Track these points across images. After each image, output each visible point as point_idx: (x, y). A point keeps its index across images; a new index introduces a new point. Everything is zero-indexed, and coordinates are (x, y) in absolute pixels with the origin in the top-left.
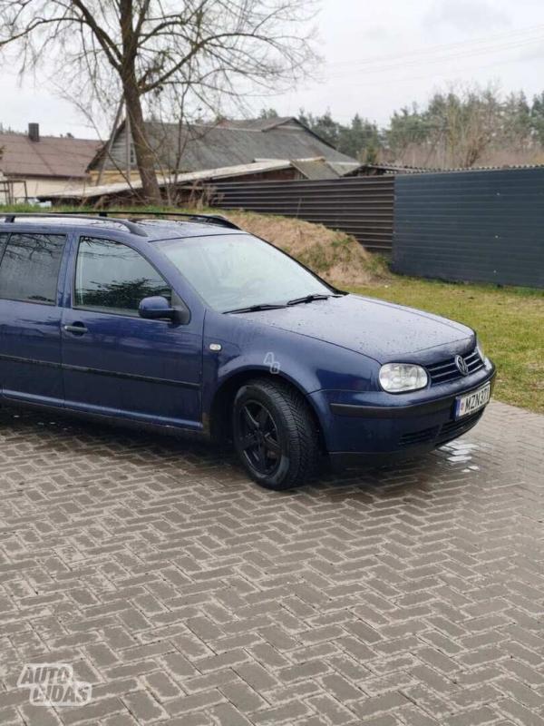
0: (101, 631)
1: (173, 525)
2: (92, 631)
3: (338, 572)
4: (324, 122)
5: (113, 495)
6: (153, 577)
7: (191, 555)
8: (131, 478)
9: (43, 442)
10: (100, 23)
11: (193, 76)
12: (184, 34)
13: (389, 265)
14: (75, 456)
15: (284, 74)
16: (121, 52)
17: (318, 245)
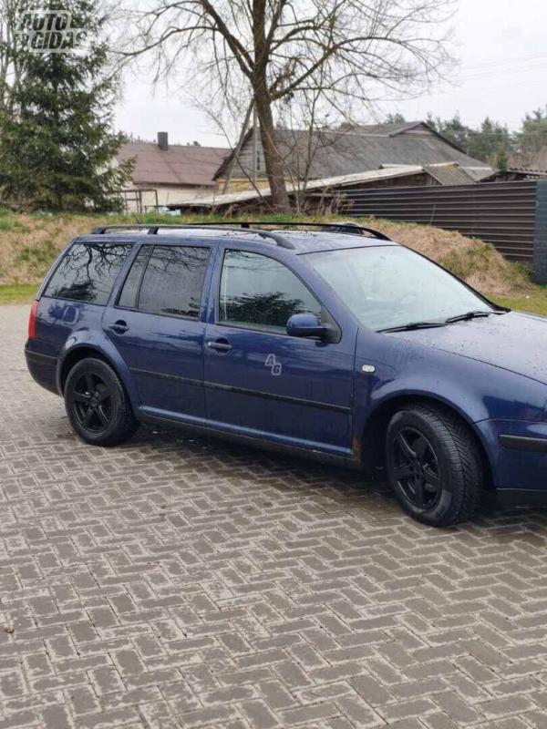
0: (257, 685)
1: (326, 562)
2: (247, 685)
3: (516, 628)
4: (452, 126)
5: (259, 523)
6: (308, 624)
7: (348, 600)
8: (276, 505)
9: (183, 462)
10: (232, 31)
11: (324, 81)
12: (317, 39)
13: (530, 274)
14: (216, 477)
15: (419, 77)
16: (253, 59)
17: (453, 253)
